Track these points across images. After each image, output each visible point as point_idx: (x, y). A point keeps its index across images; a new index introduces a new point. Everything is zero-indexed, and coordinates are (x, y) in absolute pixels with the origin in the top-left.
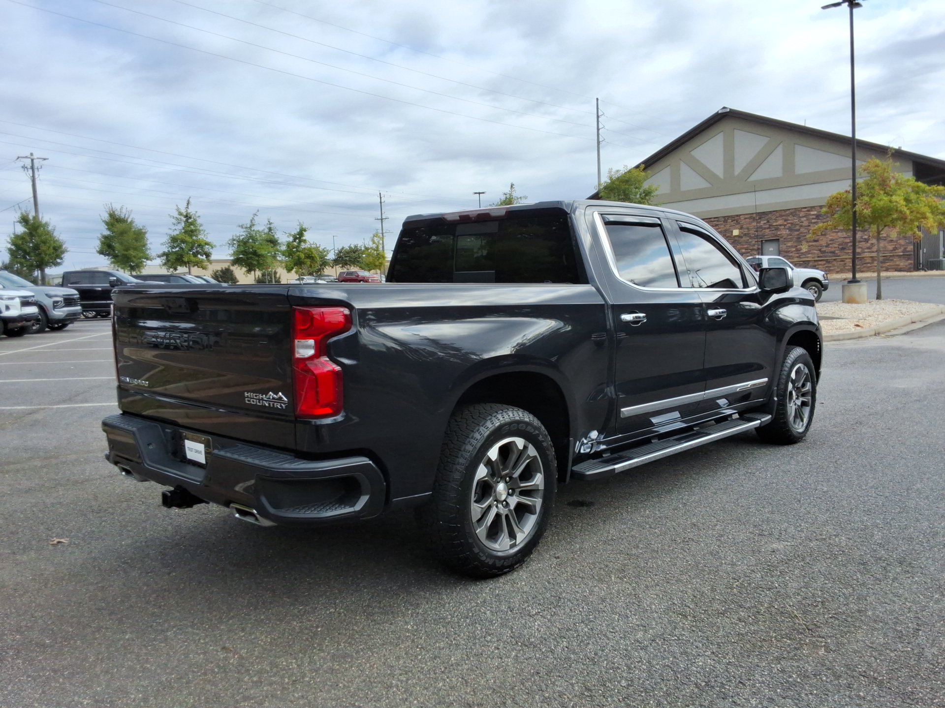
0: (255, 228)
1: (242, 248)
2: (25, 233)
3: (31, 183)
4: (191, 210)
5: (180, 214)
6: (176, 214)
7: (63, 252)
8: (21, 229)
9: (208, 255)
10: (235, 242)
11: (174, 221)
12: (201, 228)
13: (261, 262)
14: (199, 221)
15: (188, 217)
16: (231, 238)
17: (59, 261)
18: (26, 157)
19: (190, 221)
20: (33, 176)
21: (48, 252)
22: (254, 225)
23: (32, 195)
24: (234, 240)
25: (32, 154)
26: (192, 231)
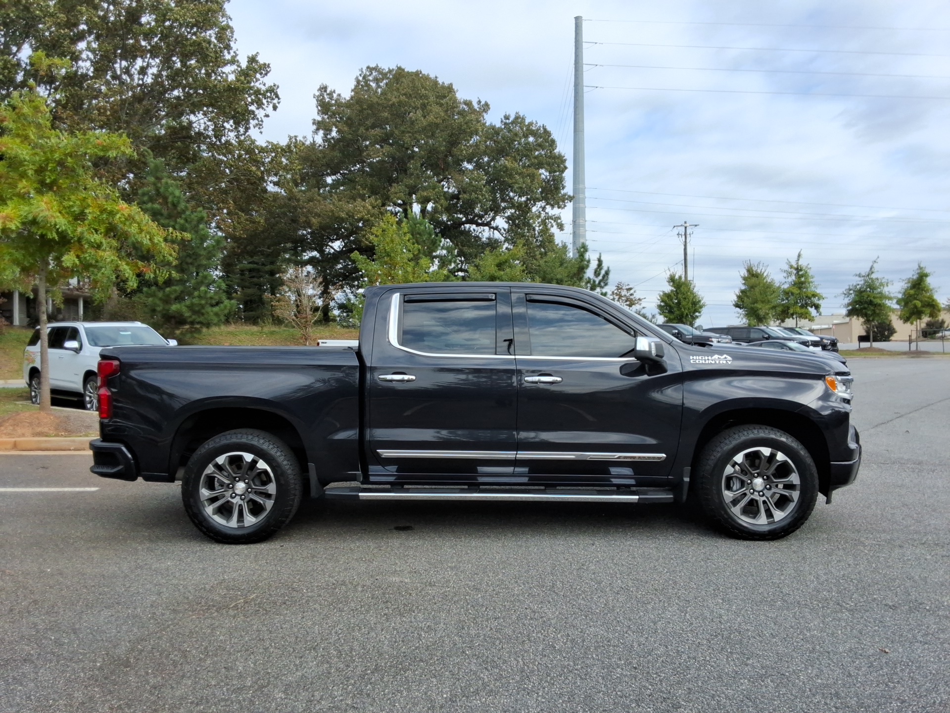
0: (874, 276)
1: (857, 299)
2: (672, 291)
3: (683, 247)
4: (803, 263)
5: (791, 267)
6: (786, 267)
7: (701, 307)
8: (668, 288)
9: (817, 307)
10: (851, 292)
11: (785, 275)
12: (811, 280)
13: (878, 311)
14: (810, 273)
15: (798, 269)
16: (847, 287)
17: (697, 314)
18: (682, 225)
19: (800, 273)
20: (685, 242)
21: (687, 307)
22: (873, 273)
23: (683, 258)
24: (850, 290)
25: (685, 223)
26: (802, 283)
